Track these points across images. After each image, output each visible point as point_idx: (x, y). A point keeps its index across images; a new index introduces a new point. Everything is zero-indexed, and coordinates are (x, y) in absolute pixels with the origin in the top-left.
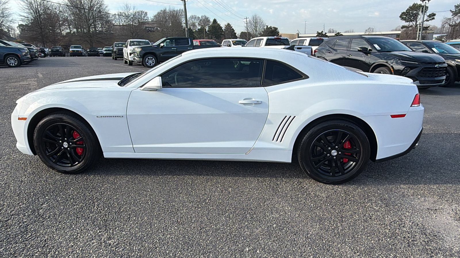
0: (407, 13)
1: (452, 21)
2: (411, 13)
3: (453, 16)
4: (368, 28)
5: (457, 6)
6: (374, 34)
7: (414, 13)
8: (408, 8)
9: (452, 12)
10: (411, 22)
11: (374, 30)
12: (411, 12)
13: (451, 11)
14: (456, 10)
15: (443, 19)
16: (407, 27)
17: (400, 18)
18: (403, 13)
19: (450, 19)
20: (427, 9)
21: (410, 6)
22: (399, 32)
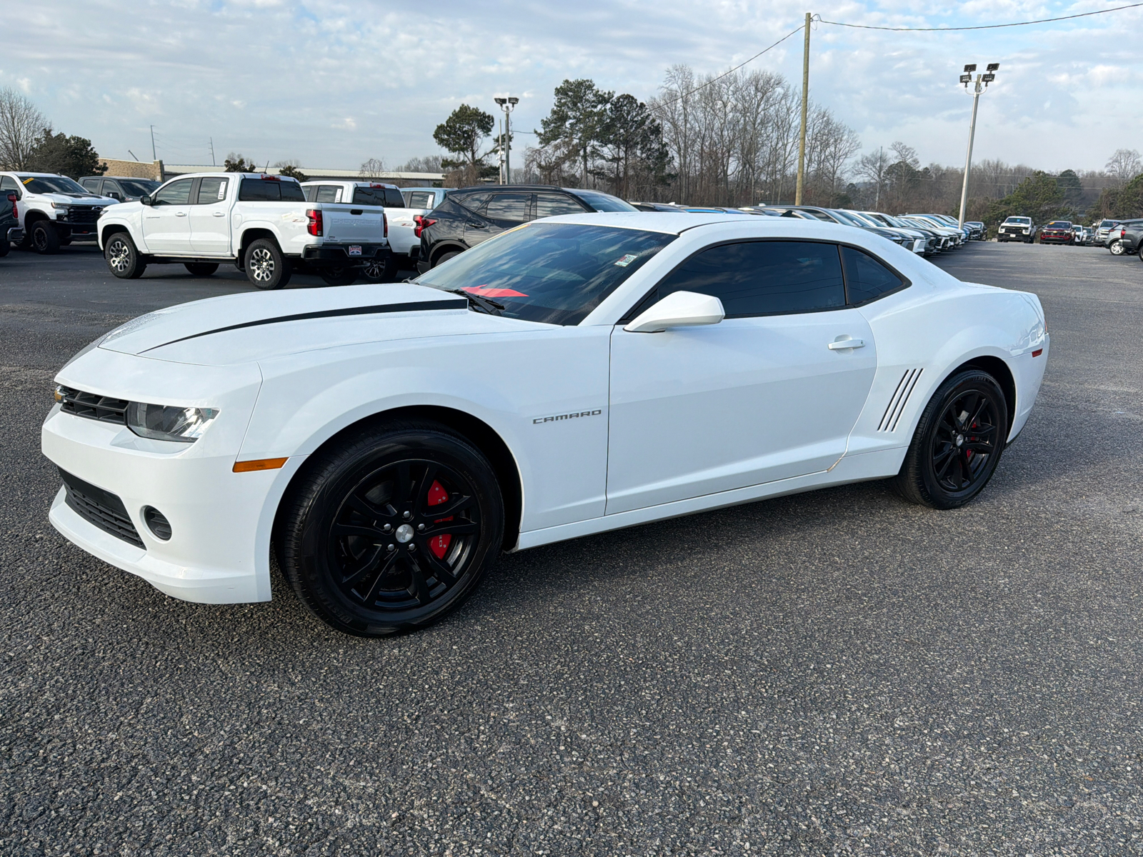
0: (450, 127)
1: (543, 157)
2: (459, 129)
3: (543, 145)
4: (369, 160)
5: (546, 121)
6: (384, 176)
7: (464, 129)
8: (451, 116)
9: (540, 135)
10: (462, 153)
11: (383, 164)
12: (458, 126)
13: (536, 132)
14: (546, 132)
15: (525, 149)
16: (454, 163)
17: (435, 140)
18: (440, 128)
19: (538, 151)
20: (492, 124)
21: (455, 111)
22: (439, 176)
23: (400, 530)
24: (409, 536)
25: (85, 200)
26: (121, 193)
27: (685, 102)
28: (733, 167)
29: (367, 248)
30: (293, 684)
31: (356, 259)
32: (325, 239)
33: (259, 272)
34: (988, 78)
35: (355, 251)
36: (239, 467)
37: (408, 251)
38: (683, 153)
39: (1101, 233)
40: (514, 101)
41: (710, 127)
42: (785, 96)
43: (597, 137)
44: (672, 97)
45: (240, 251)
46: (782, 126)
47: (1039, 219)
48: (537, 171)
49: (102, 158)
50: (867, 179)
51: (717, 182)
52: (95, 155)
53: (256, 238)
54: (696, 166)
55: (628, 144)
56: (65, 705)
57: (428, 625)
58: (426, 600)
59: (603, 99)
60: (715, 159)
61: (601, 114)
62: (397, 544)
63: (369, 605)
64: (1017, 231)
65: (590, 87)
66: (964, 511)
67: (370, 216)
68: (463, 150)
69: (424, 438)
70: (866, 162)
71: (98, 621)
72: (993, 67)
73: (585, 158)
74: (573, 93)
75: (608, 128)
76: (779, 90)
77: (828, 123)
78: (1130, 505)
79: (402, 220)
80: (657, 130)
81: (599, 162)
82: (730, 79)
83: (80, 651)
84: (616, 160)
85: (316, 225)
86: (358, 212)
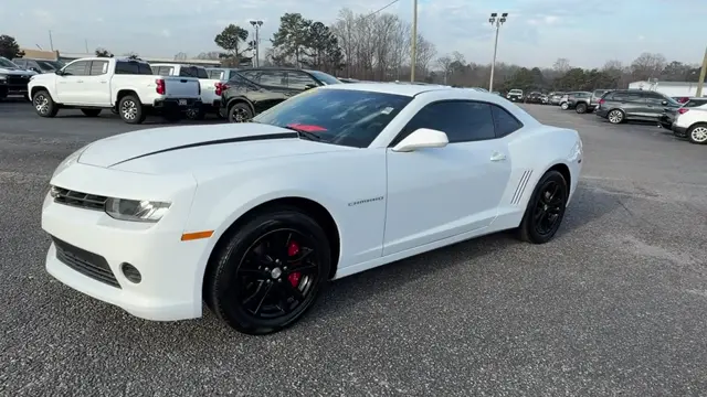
0: (224, 36)
1: (275, 53)
2: (229, 37)
3: (275, 47)
5: (276, 34)
7: (232, 37)
8: (225, 30)
9: (273, 41)
10: (230, 50)
12: (228, 35)
13: (270, 40)
14: (276, 40)
15: (265, 49)
16: (226, 55)
17: (215, 43)
18: (218, 36)
21: (226, 28)
22: (218, 62)
23: (274, 271)
24: (279, 274)
25: (17, 72)
26: (39, 68)
27: (349, 27)
28: (374, 61)
29: (190, 101)
30: (218, 367)
31: (183, 107)
32: (167, 95)
33: (128, 114)
34: (502, 20)
35: (184, 103)
36: (185, 237)
37: (212, 102)
38: (348, 53)
39: (556, 99)
40: (260, 23)
41: (362, 40)
42: (400, 26)
43: (304, 43)
44: (342, 23)
45: (117, 103)
46: (399, 42)
47: (526, 91)
48: (271, 61)
49: (22, 48)
50: (440, 69)
51: (366, 68)
52: (17, 46)
53: (126, 95)
54: (355, 60)
55: (320, 48)
56: (75, 391)
57: (289, 326)
58: (288, 311)
59: (306, 24)
60: (365, 57)
61: (305, 32)
62: (272, 279)
63: (258, 316)
64: (516, 97)
65: (299, 17)
66: (548, 244)
67: (191, 83)
68: (231, 48)
69: (289, 216)
70: (441, 60)
71: (83, 332)
72: (505, 15)
73: (297, 54)
74: (290, 20)
75: (309, 39)
76: (397, 23)
77: (421, 41)
78: (626, 239)
79: (208, 85)
80: (335, 41)
81: (305, 56)
82: (372, 16)
83: (76, 353)
84: (313, 55)
85: (161, 88)
86: (185, 81)
